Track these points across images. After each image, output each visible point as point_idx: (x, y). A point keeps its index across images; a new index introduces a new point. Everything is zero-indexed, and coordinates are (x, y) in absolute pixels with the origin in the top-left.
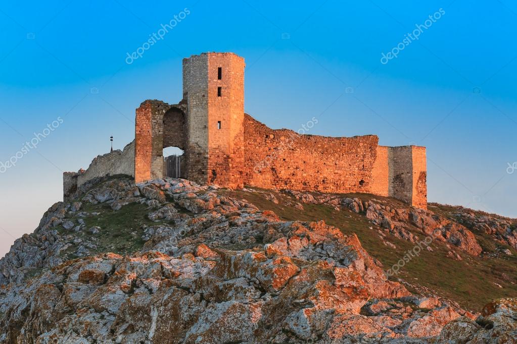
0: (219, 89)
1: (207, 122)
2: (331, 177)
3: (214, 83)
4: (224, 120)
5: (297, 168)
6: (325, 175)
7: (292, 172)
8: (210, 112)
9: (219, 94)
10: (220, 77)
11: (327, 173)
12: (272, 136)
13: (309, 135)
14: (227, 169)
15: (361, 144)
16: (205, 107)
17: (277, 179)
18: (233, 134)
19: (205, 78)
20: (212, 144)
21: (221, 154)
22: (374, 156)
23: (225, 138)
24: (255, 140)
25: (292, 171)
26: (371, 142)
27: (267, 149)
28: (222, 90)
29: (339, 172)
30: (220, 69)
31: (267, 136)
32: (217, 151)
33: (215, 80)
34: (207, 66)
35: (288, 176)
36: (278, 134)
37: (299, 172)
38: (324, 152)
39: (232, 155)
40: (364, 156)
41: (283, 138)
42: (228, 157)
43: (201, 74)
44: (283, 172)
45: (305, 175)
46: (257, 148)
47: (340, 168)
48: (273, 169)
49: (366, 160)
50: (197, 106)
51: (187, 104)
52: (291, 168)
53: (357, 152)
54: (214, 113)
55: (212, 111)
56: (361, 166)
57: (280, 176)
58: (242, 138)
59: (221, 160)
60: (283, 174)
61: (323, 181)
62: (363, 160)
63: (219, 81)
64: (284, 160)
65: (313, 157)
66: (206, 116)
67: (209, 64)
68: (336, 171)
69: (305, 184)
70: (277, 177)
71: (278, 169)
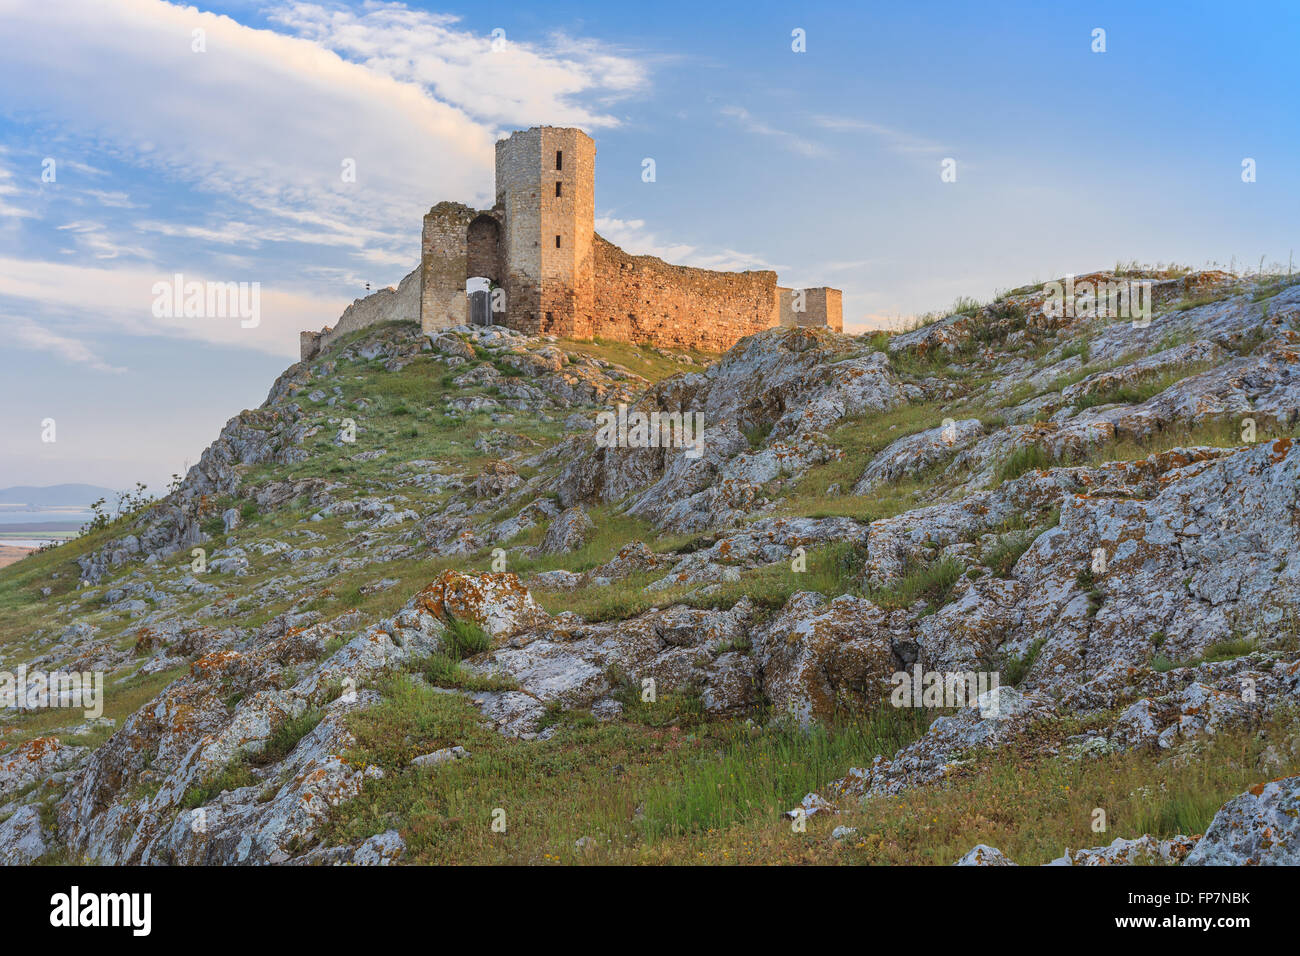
0: (559, 185)
1: (539, 236)
2: (713, 331)
3: (550, 175)
4: (566, 233)
5: (665, 316)
6: (705, 328)
7: (660, 321)
8: (544, 221)
9: (558, 194)
10: (559, 167)
11: (708, 325)
12: (630, 266)
13: (682, 267)
14: (569, 311)
15: (754, 284)
16: (536, 213)
17: (638, 332)
18: (579, 257)
19: (536, 167)
20: (547, 272)
21: (560, 288)
22: (771, 301)
23: (566, 263)
24: (605, 272)
25: (658, 319)
26: (768, 279)
27: (623, 284)
28: (563, 186)
29: (725, 324)
30: (559, 154)
31: (623, 266)
32: (555, 283)
33: (552, 171)
34: (540, 148)
35: (653, 328)
36: (638, 262)
37: (668, 322)
38: (705, 293)
39: (577, 290)
40: (758, 302)
41: (646, 269)
42: (572, 293)
43: (529, 160)
44: (646, 321)
45: (676, 326)
46: (609, 283)
47: (726, 318)
48: (631, 316)
49: (760, 307)
50: (522, 211)
51: (504, 209)
52: (657, 316)
53: (748, 295)
54: (549, 225)
55: (547, 219)
56: (754, 316)
57: (642, 326)
58: (591, 265)
59: (560, 298)
60: (647, 324)
61: (702, 337)
62: (756, 308)
63: (558, 172)
64: (648, 302)
65: (689, 300)
66: (538, 226)
67: (542, 145)
68: (720, 323)
69: (677, 340)
70: (638, 328)
71: (640, 317)
